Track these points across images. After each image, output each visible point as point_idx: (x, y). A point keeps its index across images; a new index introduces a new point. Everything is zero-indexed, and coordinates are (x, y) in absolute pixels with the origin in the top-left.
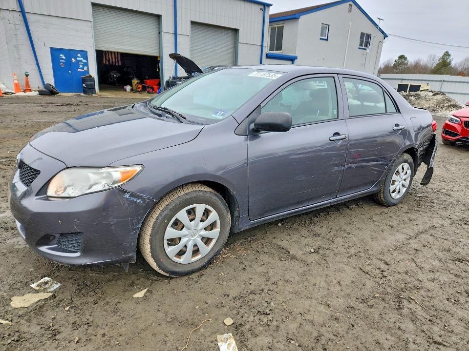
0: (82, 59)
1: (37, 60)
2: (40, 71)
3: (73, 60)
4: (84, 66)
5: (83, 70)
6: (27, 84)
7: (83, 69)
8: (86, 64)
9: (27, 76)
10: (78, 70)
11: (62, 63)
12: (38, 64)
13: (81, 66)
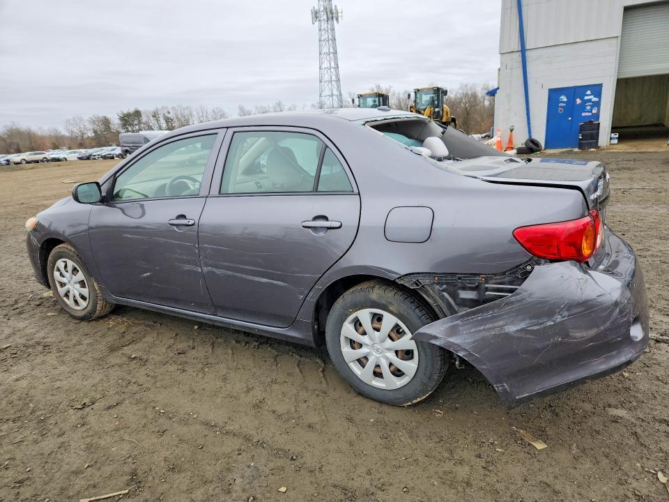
0: (592, 97)
1: (528, 109)
2: (529, 123)
3: (578, 101)
4: (592, 107)
5: (590, 114)
6: (510, 141)
7: (591, 112)
8: (598, 104)
9: (512, 131)
10: (583, 114)
11: (561, 107)
12: (528, 114)
13: (588, 108)
